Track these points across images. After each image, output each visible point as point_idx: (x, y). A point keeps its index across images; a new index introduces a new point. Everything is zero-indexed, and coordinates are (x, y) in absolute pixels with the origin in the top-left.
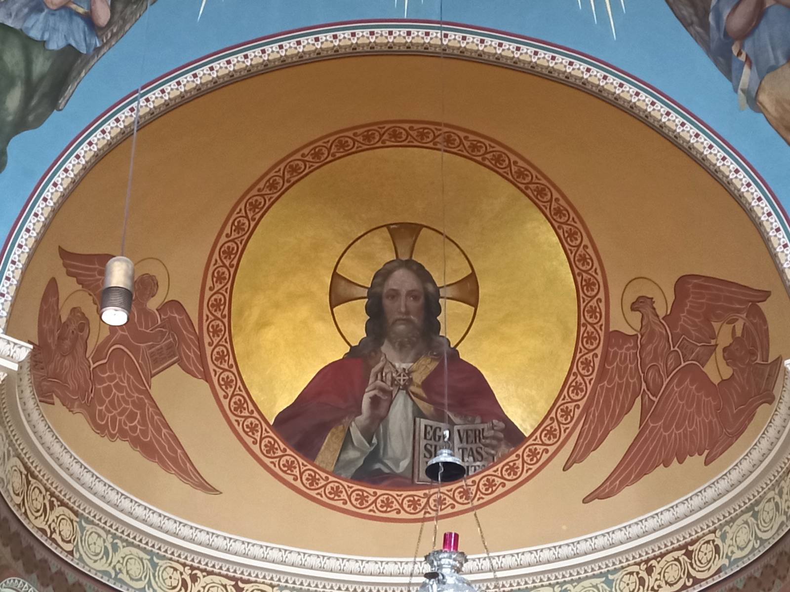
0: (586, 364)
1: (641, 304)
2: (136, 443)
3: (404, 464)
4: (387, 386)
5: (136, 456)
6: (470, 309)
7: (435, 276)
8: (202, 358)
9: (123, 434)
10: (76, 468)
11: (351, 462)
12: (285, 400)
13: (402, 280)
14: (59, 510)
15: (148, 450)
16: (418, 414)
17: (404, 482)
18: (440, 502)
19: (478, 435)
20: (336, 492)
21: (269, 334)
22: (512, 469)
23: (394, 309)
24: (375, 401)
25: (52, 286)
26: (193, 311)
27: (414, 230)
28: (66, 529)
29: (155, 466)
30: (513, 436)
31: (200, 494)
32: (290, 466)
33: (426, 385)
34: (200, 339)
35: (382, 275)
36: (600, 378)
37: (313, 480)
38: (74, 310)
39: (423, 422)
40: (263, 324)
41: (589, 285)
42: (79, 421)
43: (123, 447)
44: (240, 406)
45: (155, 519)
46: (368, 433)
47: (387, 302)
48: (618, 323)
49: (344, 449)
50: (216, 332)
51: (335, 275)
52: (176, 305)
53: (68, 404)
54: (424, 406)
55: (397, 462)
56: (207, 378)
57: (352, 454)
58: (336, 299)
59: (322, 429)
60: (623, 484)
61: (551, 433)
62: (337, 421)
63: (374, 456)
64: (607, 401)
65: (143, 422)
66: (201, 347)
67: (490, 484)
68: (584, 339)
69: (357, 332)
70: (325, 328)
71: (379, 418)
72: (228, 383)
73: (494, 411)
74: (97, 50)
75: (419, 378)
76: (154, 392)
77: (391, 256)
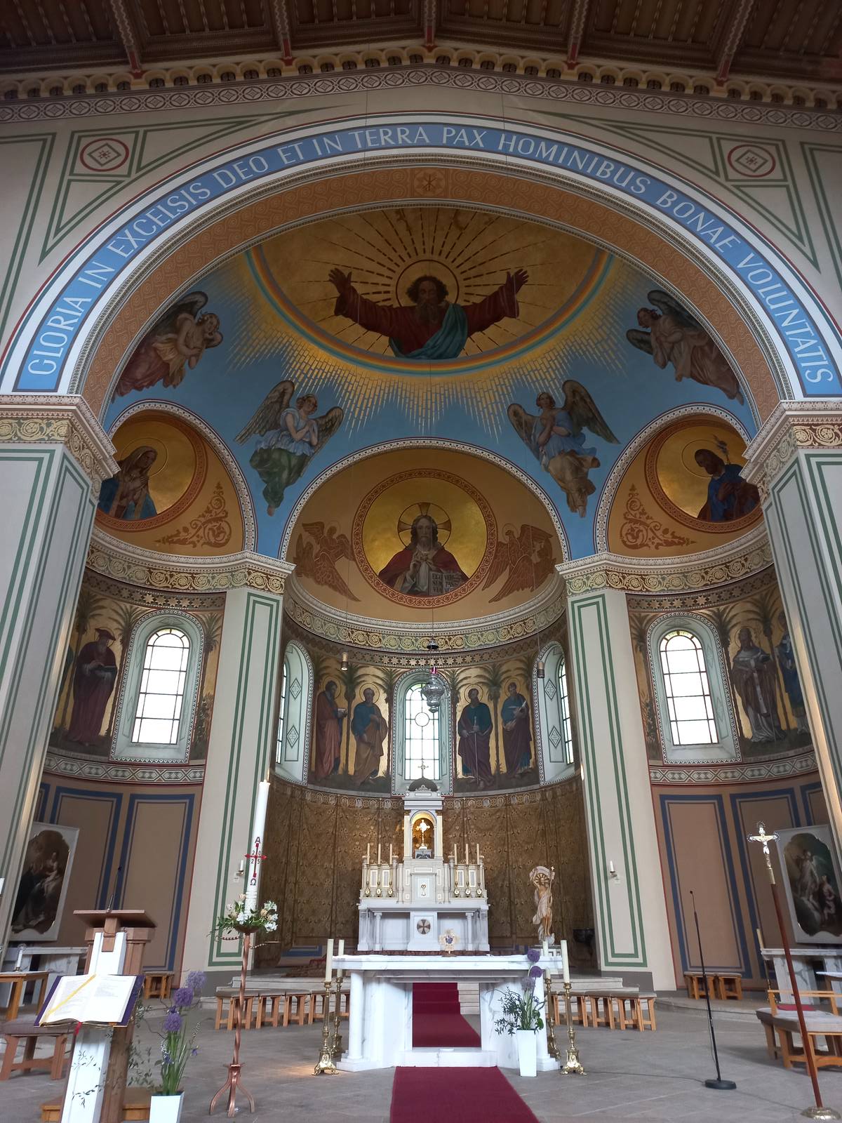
0: (490, 553)
1: (509, 533)
2: (330, 586)
3: (426, 588)
4: (419, 560)
5: (331, 590)
6: (448, 532)
7: (435, 520)
8: (353, 553)
9: (326, 583)
10: (311, 599)
11: (407, 587)
12: (382, 567)
13: (424, 522)
14: (306, 614)
15: (335, 588)
16: (430, 569)
17: (426, 594)
18: (439, 601)
19: (452, 577)
20: (401, 598)
21: (377, 543)
22: (464, 590)
23: (421, 533)
24: (415, 565)
25: (300, 536)
26: (349, 537)
27: (428, 504)
28: (308, 620)
29: (337, 593)
30: (464, 578)
31: (354, 602)
32: (385, 590)
33: (434, 559)
34: (352, 546)
35: (417, 521)
36: (495, 558)
37: (393, 595)
38: (308, 543)
39: (432, 573)
40: (373, 540)
41: (491, 525)
42: (311, 581)
43: (325, 587)
44: (366, 570)
45: (338, 613)
46: (412, 577)
47: (418, 530)
48: (501, 539)
49: (404, 582)
50: (357, 543)
51: (399, 521)
52: (343, 536)
53: (307, 575)
54: (432, 567)
55: (423, 587)
56: (354, 560)
57: (407, 585)
58: (400, 530)
59: (396, 576)
60: (504, 595)
61: (478, 577)
62: (401, 573)
63: (414, 585)
64: (497, 566)
65: (333, 578)
66: (352, 550)
67: (456, 595)
68: (490, 544)
69: (408, 540)
70: (395, 540)
71: (416, 572)
72: (362, 561)
73: (457, 568)
74: (313, 454)
75: (430, 557)
76: (336, 567)
77: (420, 514)
